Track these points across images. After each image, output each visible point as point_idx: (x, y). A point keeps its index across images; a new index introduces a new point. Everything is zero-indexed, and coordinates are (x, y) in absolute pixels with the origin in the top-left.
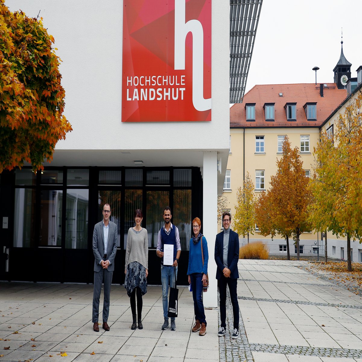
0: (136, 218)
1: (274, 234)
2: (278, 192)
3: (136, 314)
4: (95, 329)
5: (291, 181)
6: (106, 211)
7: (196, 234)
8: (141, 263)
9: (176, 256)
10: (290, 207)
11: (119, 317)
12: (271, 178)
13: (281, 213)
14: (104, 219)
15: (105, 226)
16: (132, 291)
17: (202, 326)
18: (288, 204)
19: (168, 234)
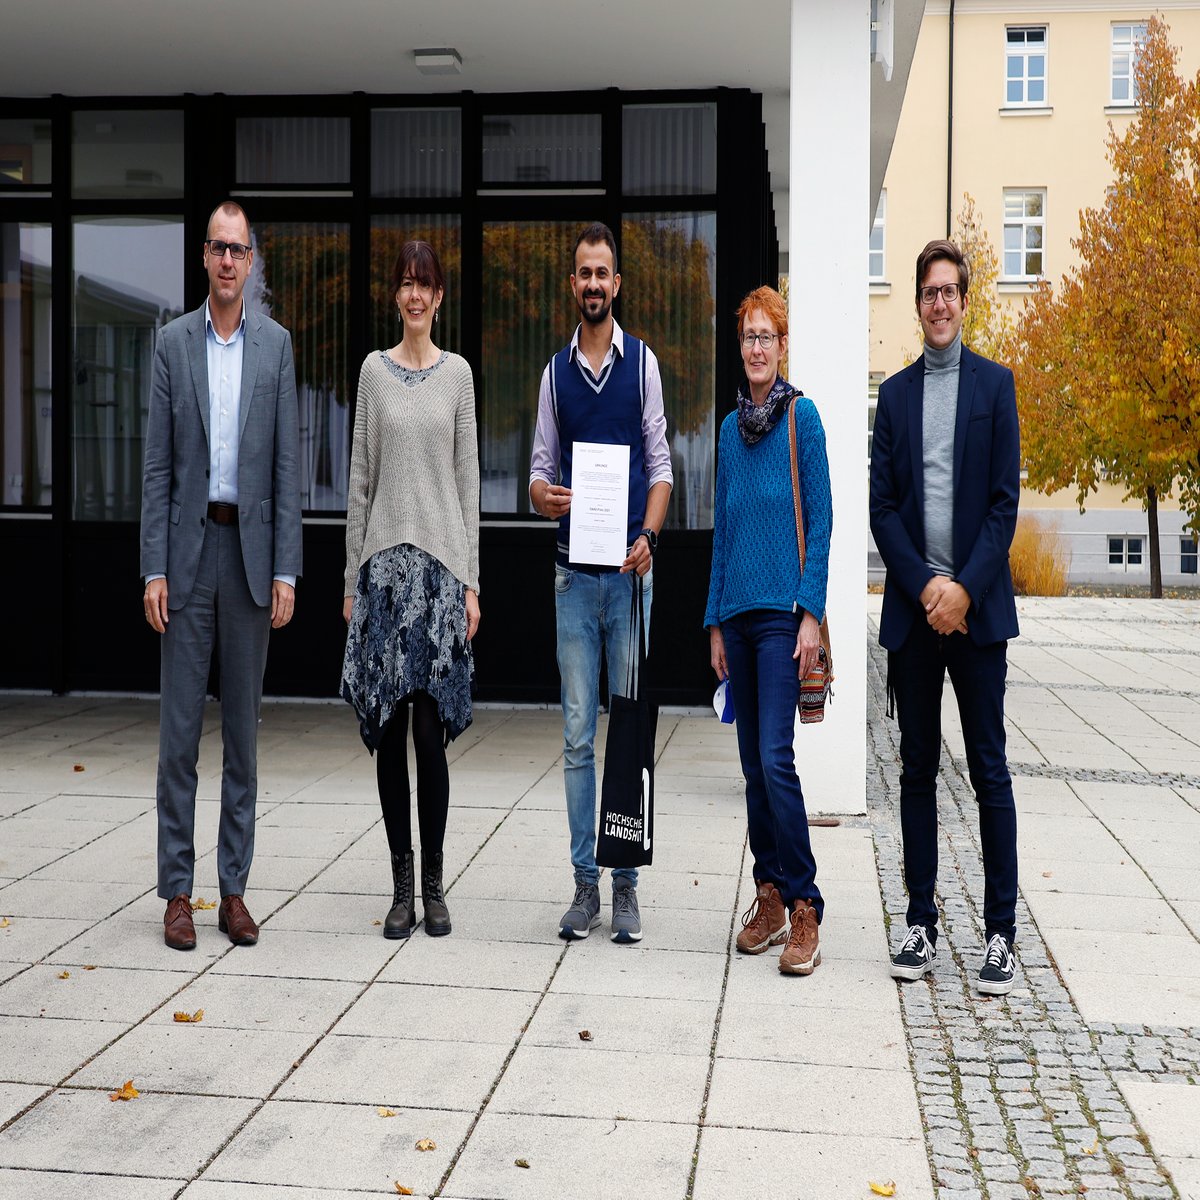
0: (405, 294)
1: (1089, 481)
2: (1117, 282)
3: (412, 852)
4: (174, 933)
5: (1177, 230)
6: (222, 246)
7: (761, 385)
8: (440, 555)
9: (644, 515)
10: (1177, 349)
11: (326, 863)
12: (1081, 218)
13: (1127, 381)
14: (215, 294)
15: (219, 339)
16: (385, 716)
17: (798, 921)
18: (1165, 338)
19: (597, 384)
